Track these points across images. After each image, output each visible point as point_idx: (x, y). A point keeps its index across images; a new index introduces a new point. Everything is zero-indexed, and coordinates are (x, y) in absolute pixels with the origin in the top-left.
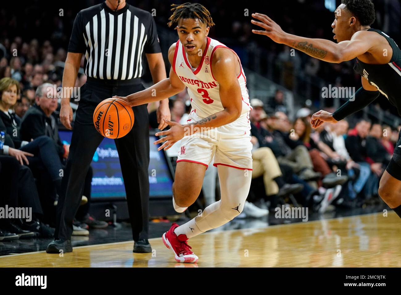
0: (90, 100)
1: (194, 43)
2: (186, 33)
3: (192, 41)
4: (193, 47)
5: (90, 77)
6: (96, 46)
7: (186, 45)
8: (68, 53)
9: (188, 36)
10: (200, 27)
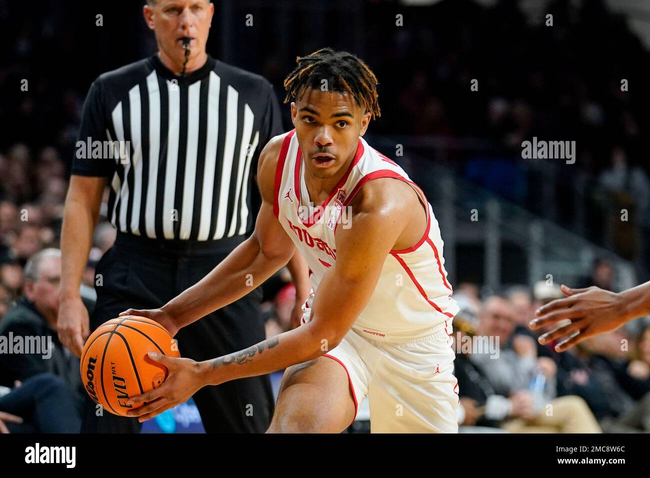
0: (125, 288)
1: (333, 150)
2: (314, 122)
3: (329, 144)
4: (328, 159)
5: (123, 234)
6: (138, 162)
7: (313, 154)
8: (73, 178)
9: (320, 132)
10: (350, 112)
